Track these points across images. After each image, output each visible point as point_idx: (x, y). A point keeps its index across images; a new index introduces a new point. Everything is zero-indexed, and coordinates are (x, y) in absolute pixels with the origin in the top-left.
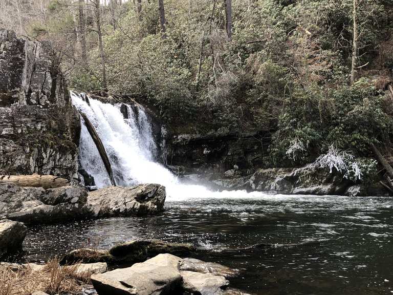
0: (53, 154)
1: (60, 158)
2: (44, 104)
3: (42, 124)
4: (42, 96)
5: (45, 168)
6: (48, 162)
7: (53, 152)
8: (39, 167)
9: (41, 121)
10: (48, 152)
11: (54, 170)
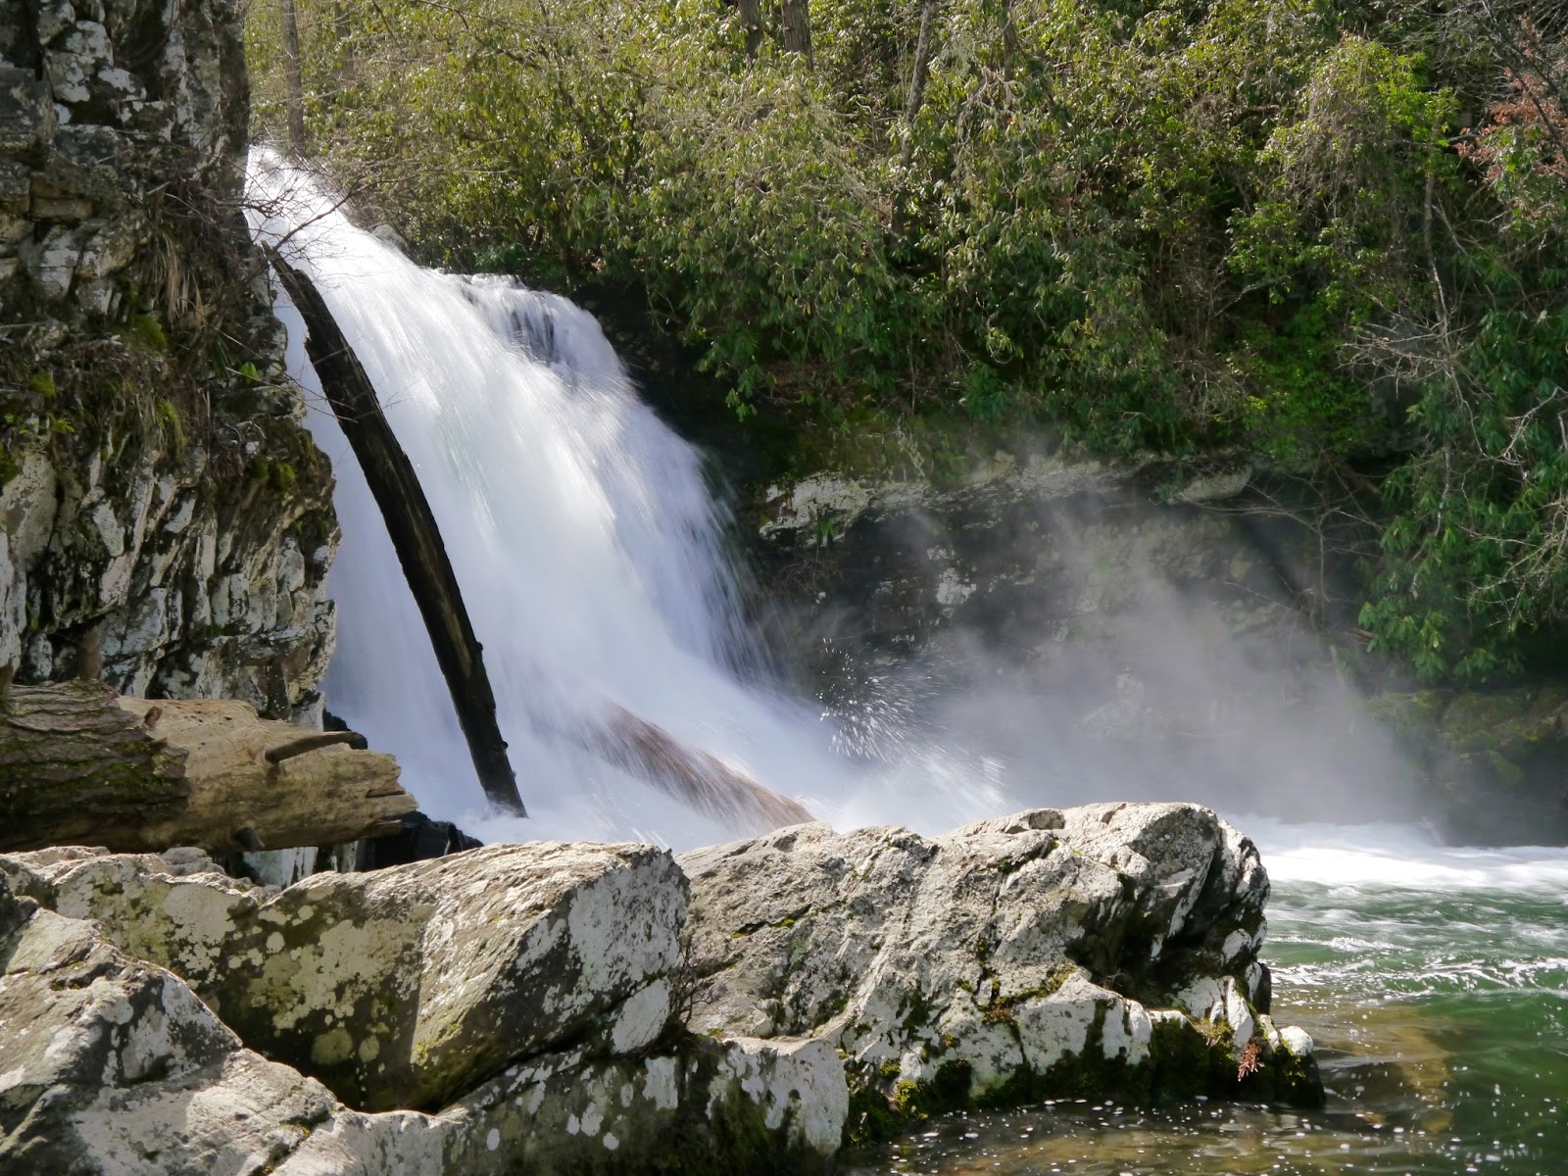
0: (171, 527)
1: (224, 570)
2: (80, 95)
3: (82, 245)
4: (69, 29)
5: (112, 648)
6: (137, 598)
7: (175, 509)
8: (57, 641)
9: (72, 224)
10: (142, 507)
11: (185, 667)
